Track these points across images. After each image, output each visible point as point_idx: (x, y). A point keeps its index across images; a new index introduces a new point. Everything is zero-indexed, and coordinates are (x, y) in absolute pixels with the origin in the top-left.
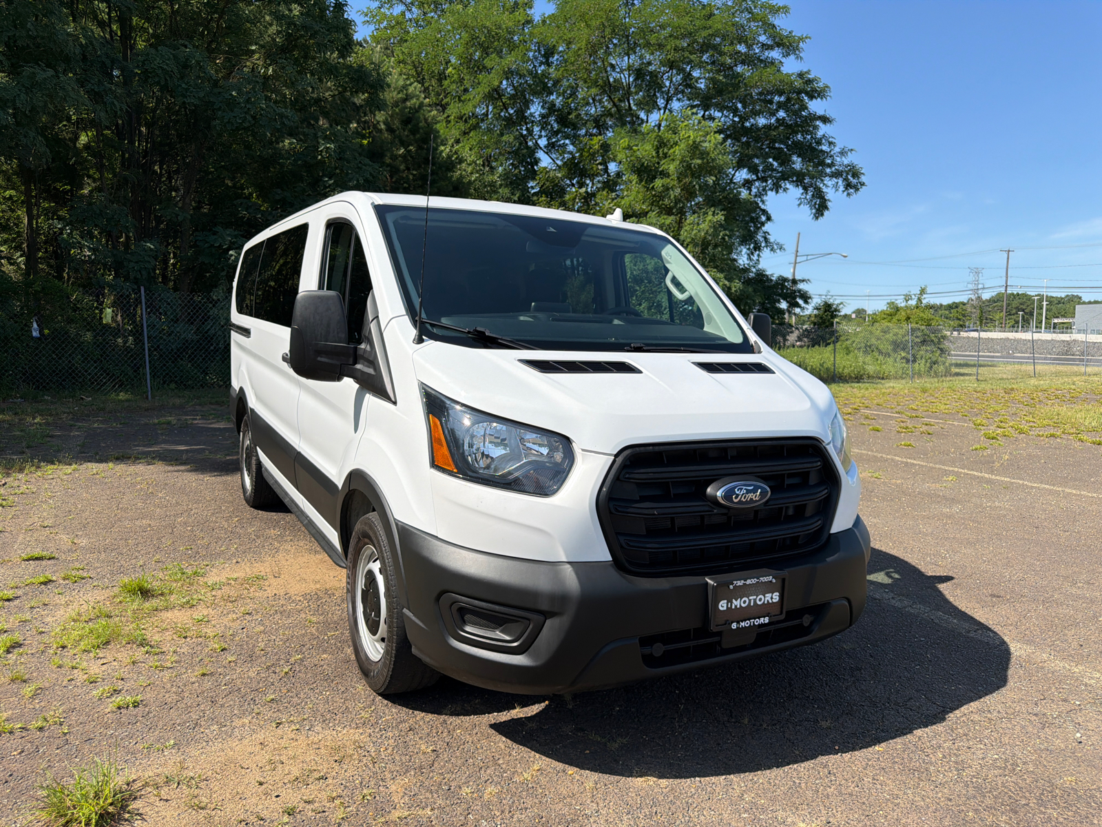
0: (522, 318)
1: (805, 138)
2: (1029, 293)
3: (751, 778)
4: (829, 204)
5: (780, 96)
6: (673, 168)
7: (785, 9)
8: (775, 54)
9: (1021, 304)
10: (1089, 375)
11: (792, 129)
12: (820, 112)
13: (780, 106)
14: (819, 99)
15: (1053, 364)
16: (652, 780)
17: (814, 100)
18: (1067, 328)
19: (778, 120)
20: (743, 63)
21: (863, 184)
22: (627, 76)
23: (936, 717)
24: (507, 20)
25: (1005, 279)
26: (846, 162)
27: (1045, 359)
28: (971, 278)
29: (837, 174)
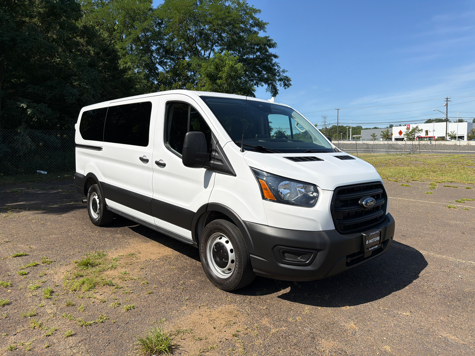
0: (260, 141)
1: (268, 64)
2: (344, 126)
3: (377, 302)
4: (278, 91)
5: (257, 46)
6: (224, 75)
7: (260, 11)
8: (256, 29)
9: (341, 130)
10: (375, 156)
11: (263, 60)
12: (273, 53)
13: (258, 50)
14: (273, 48)
15: (363, 152)
16: (348, 307)
17: (271, 48)
18: (358, 139)
19: (257, 56)
20: (243, 32)
21: (291, 85)
22: (195, 34)
23: (416, 277)
24: (142, 6)
25: (337, 120)
26: (285, 75)
27: (360, 151)
28: (323, 120)
29: (280, 80)
